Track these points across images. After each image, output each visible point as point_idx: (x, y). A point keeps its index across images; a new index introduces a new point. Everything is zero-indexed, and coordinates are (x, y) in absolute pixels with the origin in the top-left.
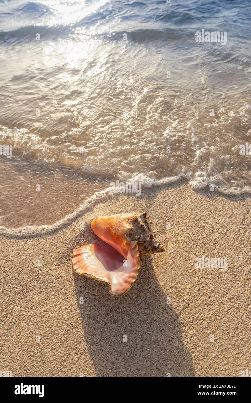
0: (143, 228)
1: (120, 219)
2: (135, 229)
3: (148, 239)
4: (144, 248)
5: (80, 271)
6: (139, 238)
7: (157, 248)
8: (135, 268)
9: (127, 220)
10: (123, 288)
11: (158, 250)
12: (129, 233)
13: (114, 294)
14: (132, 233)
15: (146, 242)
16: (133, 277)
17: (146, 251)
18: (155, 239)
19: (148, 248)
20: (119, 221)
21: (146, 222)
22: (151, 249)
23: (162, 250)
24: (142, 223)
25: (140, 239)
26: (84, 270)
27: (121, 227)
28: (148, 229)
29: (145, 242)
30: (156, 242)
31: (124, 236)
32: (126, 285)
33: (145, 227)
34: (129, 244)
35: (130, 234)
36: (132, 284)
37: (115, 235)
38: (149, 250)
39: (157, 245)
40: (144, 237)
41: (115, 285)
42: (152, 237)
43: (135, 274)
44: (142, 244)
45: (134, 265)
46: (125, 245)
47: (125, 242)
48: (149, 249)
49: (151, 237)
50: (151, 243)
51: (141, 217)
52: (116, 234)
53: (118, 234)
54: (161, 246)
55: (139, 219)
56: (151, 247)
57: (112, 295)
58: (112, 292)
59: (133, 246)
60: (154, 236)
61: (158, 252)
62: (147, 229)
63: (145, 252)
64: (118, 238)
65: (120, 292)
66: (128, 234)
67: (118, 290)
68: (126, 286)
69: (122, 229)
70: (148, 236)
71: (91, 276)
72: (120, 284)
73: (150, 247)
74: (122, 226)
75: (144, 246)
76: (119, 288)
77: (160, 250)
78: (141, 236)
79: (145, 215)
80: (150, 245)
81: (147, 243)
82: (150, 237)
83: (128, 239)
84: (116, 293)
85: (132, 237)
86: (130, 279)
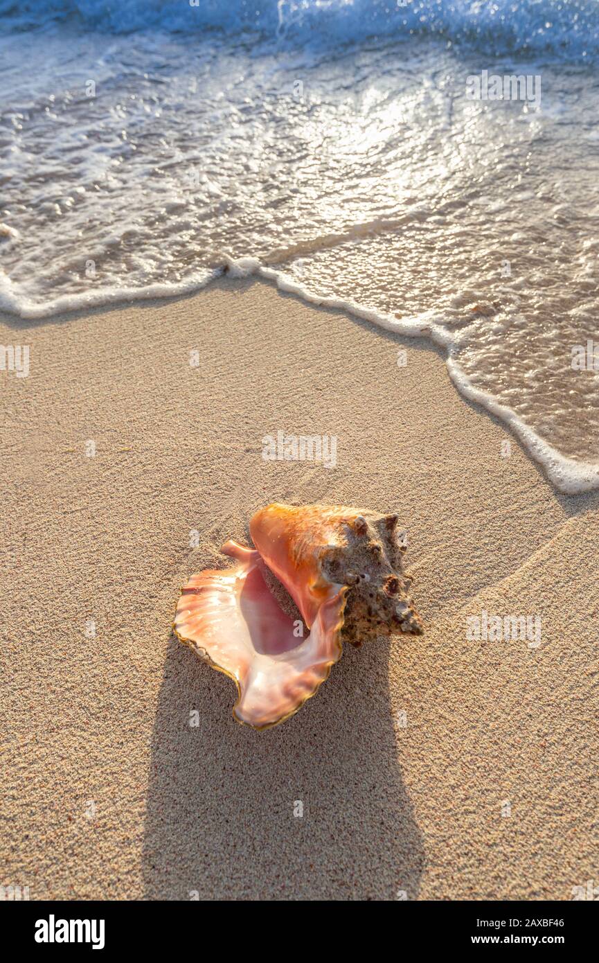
0: (377, 556)
1: (321, 518)
2: (351, 551)
3: (384, 589)
4: (366, 613)
5: (184, 633)
6: (358, 581)
7: (401, 622)
8: (322, 661)
9: (336, 524)
10: (274, 707)
11: (404, 627)
12: (331, 560)
13: (245, 718)
14: (341, 561)
15: (375, 596)
16: (309, 686)
17: (369, 621)
18: (403, 594)
19: (377, 614)
20: (317, 524)
21: (390, 541)
22: (386, 619)
23: (416, 632)
24: (377, 542)
25: (359, 585)
26: (194, 631)
27: (316, 540)
28: (392, 562)
29: (371, 595)
30: (404, 604)
31: (317, 565)
32: (284, 701)
33: (383, 554)
34: (323, 590)
35: (334, 562)
36: (300, 704)
37: (296, 556)
38: (379, 623)
39: (405, 611)
40: (373, 580)
41: (257, 693)
42: (397, 585)
43: (317, 679)
44: (363, 600)
45: (322, 654)
46: (311, 589)
47: (314, 582)
48: (379, 619)
49: (394, 587)
50: (387, 603)
51: (377, 524)
52: (298, 556)
53: (304, 556)
54: (416, 618)
55: (372, 530)
56: (387, 615)
57: (240, 719)
58: (241, 710)
59: (333, 598)
60: (402, 585)
61: (403, 633)
62: (388, 563)
63: (366, 624)
64: (300, 567)
65: (265, 719)
66: (328, 562)
67: (258, 711)
68: (284, 706)
69: (317, 545)
70: (384, 581)
71: (202, 652)
72: (271, 698)
73: (382, 614)
74: (320, 537)
75: (366, 607)
76: (264, 704)
77: (411, 629)
78: (363, 577)
79: (391, 523)
80: (385, 609)
81: (377, 600)
82: (391, 584)
83: (325, 576)
84: (252, 717)
85: (338, 572)
86: (301, 689)
